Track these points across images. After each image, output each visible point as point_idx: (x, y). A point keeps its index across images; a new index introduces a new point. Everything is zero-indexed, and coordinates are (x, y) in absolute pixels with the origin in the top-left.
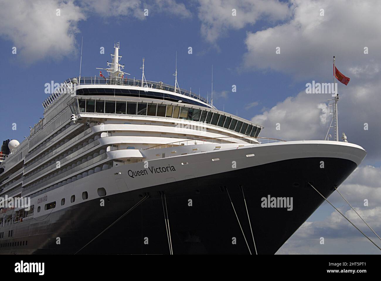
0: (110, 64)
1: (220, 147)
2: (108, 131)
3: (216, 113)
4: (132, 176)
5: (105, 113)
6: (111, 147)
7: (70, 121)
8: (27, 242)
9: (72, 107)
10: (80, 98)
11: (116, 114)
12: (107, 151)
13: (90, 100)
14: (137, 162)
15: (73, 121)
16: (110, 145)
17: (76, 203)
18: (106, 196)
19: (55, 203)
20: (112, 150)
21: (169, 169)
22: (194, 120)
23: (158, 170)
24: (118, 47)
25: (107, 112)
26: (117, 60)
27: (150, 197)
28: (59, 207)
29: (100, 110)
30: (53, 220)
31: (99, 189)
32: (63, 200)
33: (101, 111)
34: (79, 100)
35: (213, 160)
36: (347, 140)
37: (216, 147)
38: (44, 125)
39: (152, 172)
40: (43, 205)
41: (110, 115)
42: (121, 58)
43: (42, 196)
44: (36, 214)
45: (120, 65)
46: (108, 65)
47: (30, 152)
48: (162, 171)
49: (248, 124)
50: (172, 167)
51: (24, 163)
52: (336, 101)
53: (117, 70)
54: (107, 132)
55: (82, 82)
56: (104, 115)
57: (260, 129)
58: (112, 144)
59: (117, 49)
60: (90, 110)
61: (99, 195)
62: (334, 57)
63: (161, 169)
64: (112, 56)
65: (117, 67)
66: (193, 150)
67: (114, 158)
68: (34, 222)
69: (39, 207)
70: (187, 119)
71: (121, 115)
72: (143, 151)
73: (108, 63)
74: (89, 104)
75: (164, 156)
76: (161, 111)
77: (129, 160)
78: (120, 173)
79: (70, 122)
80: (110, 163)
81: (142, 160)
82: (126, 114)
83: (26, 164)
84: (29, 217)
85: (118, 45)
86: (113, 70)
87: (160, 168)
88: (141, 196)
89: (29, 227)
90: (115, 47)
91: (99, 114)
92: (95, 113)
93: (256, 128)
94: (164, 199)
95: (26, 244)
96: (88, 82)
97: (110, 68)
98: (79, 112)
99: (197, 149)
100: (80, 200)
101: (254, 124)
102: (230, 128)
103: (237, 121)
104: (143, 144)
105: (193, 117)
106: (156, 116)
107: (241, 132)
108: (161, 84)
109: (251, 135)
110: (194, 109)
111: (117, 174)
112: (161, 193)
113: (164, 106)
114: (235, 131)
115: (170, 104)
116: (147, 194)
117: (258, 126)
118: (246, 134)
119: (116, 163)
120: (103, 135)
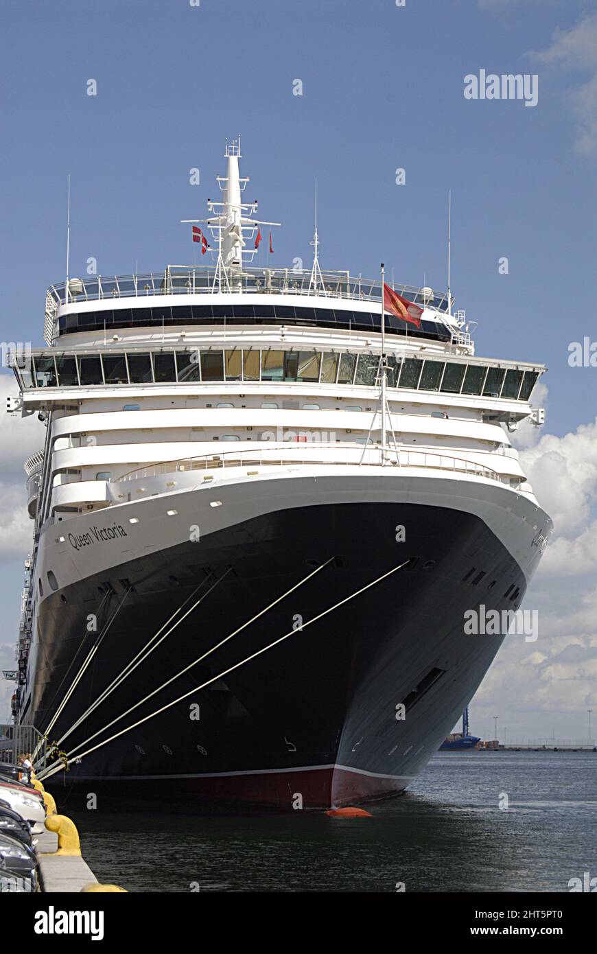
0: (214, 206)
1: (211, 478)
2: (72, 434)
3: (367, 353)
4: (75, 545)
5: (80, 386)
6: (64, 475)
11: (105, 385)
12: (54, 485)
15: (11, 411)
16: (62, 471)
18: (58, 589)
20: (63, 483)
21: (117, 531)
22: (305, 380)
23: (104, 534)
24: (236, 154)
25: (86, 382)
26: (235, 192)
31: (48, 574)
37: (205, 478)
39: (97, 538)
41: (92, 389)
42: (247, 182)
45: (244, 205)
46: (211, 210)
48: (110, 537)
50: (119, 527)
53: (231, 222)
54: (68, 437)
56: (78, 391)
57: (534, 374)
58: (65, 469)
59: (234, 161)
61: (51, 586)
63: (107, 531)
64: (221, 181)
65: (235, 210)
70: (284, 380)
71: (117, 388)
72: (110, 485)
73: (209, 203)
76: (213, 368)
77: (90, 505)
78: (62, 540)
82: (130, 384)
85: (236, 149)
86: (223, 223)
87: (105, 530)
88: (101, 589)
90: (226, 156)
91: (68, 390)
92: (58, 387)
93: (517, 373)
97: (216, 216)
99: (173, 484)
101: (508, 365)
102: (422, 387)
103: (444, 363)
104: (129, 464)
105: (299, 372)
106: (201, 382)
107: (466, 391)
108: (271, 276)
109: (505, 395)
110: (298, 352)
111: (58, 541)
112: (126, 583)
113: (218, 355)
114: (441, 391)
115: (232, 347)
116: (108, 585)
117: (526, 367)
118: (484, 395)
119: (58, 515)
120: (60, 444)
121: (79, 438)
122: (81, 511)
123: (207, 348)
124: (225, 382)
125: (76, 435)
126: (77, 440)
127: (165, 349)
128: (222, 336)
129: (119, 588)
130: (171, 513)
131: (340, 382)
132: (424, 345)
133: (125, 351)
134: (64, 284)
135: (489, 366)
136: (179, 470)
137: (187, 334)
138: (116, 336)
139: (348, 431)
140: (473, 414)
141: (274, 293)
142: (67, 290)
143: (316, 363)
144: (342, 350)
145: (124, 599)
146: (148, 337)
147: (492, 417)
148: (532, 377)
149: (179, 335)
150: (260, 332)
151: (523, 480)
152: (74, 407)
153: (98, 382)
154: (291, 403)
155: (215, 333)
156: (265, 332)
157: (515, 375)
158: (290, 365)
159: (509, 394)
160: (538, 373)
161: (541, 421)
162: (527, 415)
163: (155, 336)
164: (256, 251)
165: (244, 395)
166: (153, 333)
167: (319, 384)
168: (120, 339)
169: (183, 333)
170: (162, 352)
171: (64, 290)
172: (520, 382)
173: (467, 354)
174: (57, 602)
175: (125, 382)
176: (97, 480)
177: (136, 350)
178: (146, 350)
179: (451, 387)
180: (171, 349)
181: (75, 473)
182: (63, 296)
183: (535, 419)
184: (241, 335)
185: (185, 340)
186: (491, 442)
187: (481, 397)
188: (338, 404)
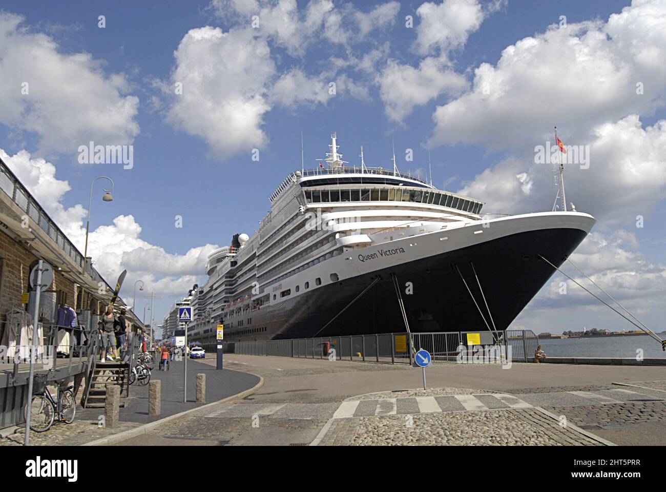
1: (447, 226)
3: (438, 192)
4: (362, 259)
6: (340, 234)
7: (297, 211)
8: (266, 328)
9: (299, 199)
10: (306, 190)
11: (341, 202)
12: (336, 238)
13: (315, 190)
14: (366, 246)
15: (301, 212)
16: (339, 232)
17: (310, 289)
18: (339, 280)
19: (289, 290)
20: (340, 237)
21: (398, 251)
22: (417, 202)
23: (388, 253)
25: (332, 201)
26: (335, 150)
27: (381, 279)
28: (294, 294)
29: (325, 200)
30: (290, 307)
31: (331, 275)
32: (298, 288)
33: (327, 200)
34: (305, 192)
35: (441, 239)
36: (575, 209)
37: (443, 227)
38: (272, 217)
39: (382, 255)
40: (278, 293)
41: (335, 203)
43: (277, 284)
44: (272, 302)
45: (338, 155)
47: (261, 244)
49: (469, 201)
50: (401, 248)
51: (257, 255)
52: (561, 171)
53: (335, 159)
55: (305, 174)
56: (330, 204)
57: (481, 205)
59: (334, 140)
60: (316, 200)
61: (332, 280)
62: (555, 127)
63: (390, 252)
65: (335, 156)
66: (421, 231)
67: (344, 244)
68: (271, 309)
69: (275, 296)
70: (410, 201)
71: (346, 203)
72: (370, 236)
74: (314, 194)
75: (392, 239)
76: (384, 196)
77: (358, 245)
78: (351, 258)
79: (298, 213)
80: (340, 250)
81: (370, 245)
82: (351, 201)
83: (258, 256)
84: (266, 305)
86: (332, 160)
88: (372, 278)
89: (266, 314)
91: (325, 203)
92: (321, 203)
93: (477, 204)
94: (395, 281)
95: (266, 330)
96: (311, 174)
98: (306, 203)
100: (313, 286)
101: (476, 201)
106: (380, 201)
111: (347, 259)
112: (392, 274)
115: (392, 188)
116: (379, 276)
119: (346, 249)
122: (353, 247)
124: (389, 201)
153: (338, 200)
159: (475, 211)
172: (478, 207)
174: (336, 286)
179: (460, 207)
187: (468, 211)
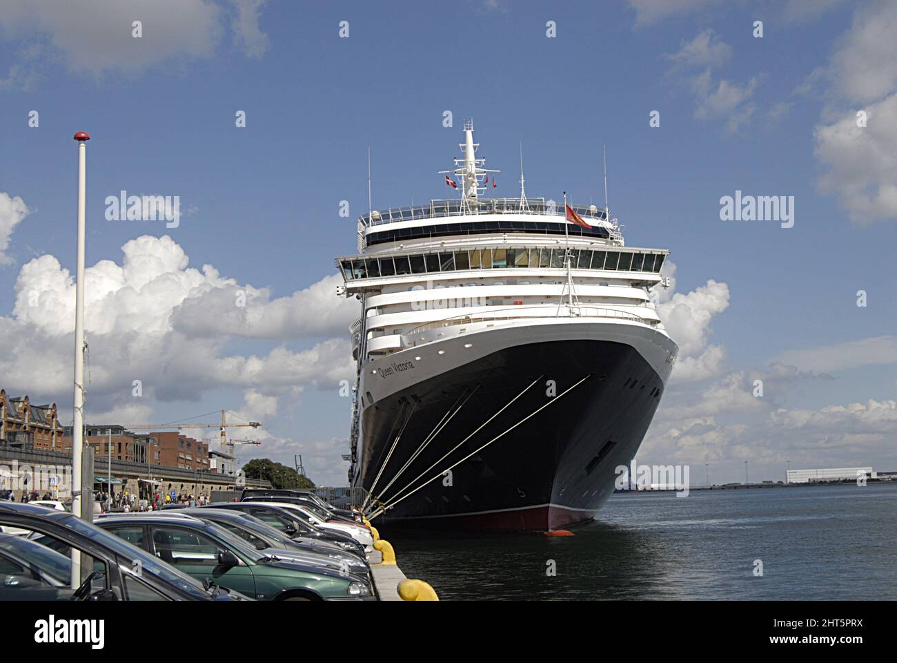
1: (465, 329)
2: (378, 306)
4: (382, 375)
5: (381, 277)
6: (374, 332)
11: (397, 276)
12: (368, 338)
15: (339, 294)
16: (373, 329)
18: (374, 402)
20: (373, 337)
21: (408, 366)
22: (520, 266)
24: (470, 129)
25: (384, 274)
26: (471, 152)
27: (408, 403)
29: (373, 273)
31: (367, 394)
33: (376, 274)
37: (461, 330)
39: (396, 370)
41: (389, 278)
42: (478, 146)
45: (477, 160)
46: (456, 164)
48: (404, 369)
50: (409, 363)
54: (376, 308)
56: (380, 280)
59: (470, 134)
61: (369, 401)
63: (402, 367)
64: (462, 146)
65: (471, 164)
67: (371, 350)
70: (507, 267)
71: (404, 277)
72: (403, 337)
78: (375, 372)
81: (400, 351)
82: (412, 274)
85: (470, 126)
87: (400, 365)
88: (400, 402)
90: (464, 130)
91: (374, 279)
96: (386, 220)
98: (346, 280)
101: (646, 251)
102: (593, 267)
103: (605, 252)
104: (414, 323)
105: (516, 262)
106: (456, 271)
107: (620, 268)
108: (495, 203)
109: (644, 270)
110: (515, 249)
111: (372, 373)
112: (415, 397)
113: (466, 253)
114: (605, 269)
115: (473, 249)
116: (404, 399)
117: (657, 252)
118: (632, 270)
119: (372, 357)
120: (370, 313)
121: (382, 309)
122: (385, 354)
123: (458, 250)
124: (470, 270)
125: (380, 307)
126: (381, 310)
127: (432, 252)
128: (467, 242)
129: (411, 401)
130: (441, 352)
131: (541, 267)
132: (593, 241)
133: (408, 254)
134: (368, 215)
135: (634, 252)
136: (445, 326)
137: (446, 242)
138: (402, 245)
139: (548, 297)
140: (625, 282)
141: (498, 213)
142: (371, 218)
143: (526, 256)
144: (541, 246)
145: (415, 407)
146: (422, 244)
147: (637, 284)
148: (661, 258)
149: (440, 242)
150: (490, 238)
151: (659, 322)
152: (378, 290)
153: (392, 274)
154: (512, 281)
155: (463, 240)
156: (494, 238)
157: (650, 257)
158: (510, 258)
159: (647, 269)
160: (664, 255)
161: (668, 285)
162: (659, 281)
163: (426, 244)
164: (485, 188)
165: (482, 278)
166: (425, 242)
167: (528, 269)
168: (404, 247)
169: (443, 241)
170: (430, 253)
171: (368, 218)
172: (654, 261)
173: (620, 245)
174: (373, 411)
175: (409, 273)
176: (394, 334)
177: (415, 253)
178: (420, 253)
179: (611, 266)
180: (436, 251)
181: (380, 331)
182: (368, 222)
183: (664, 284)
184: (479, 241)
185: (444, 245)
186: (637, 299)
187: (630, 272)
188: (541, 280)
